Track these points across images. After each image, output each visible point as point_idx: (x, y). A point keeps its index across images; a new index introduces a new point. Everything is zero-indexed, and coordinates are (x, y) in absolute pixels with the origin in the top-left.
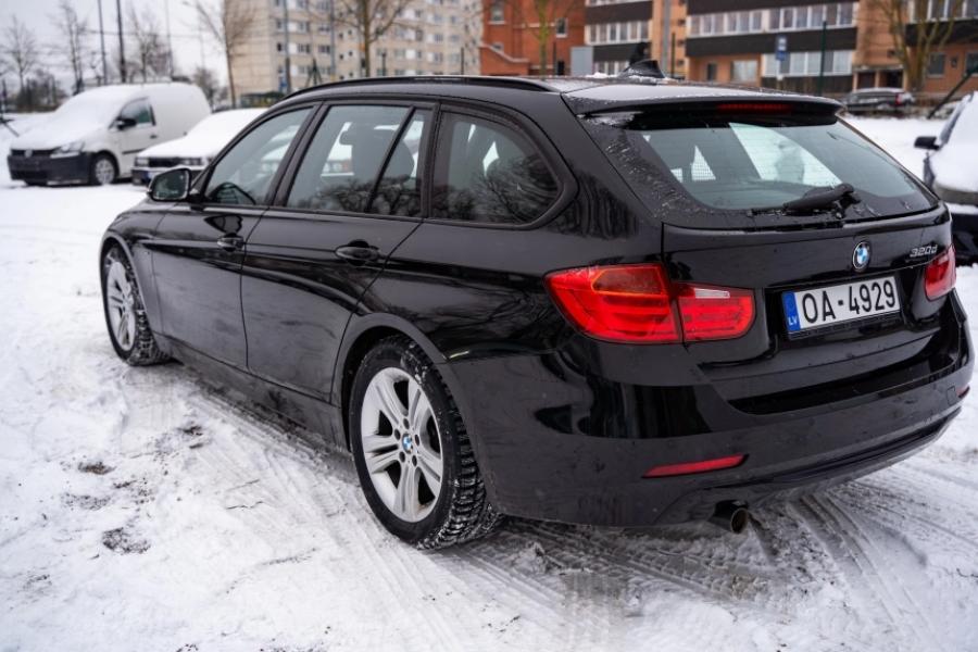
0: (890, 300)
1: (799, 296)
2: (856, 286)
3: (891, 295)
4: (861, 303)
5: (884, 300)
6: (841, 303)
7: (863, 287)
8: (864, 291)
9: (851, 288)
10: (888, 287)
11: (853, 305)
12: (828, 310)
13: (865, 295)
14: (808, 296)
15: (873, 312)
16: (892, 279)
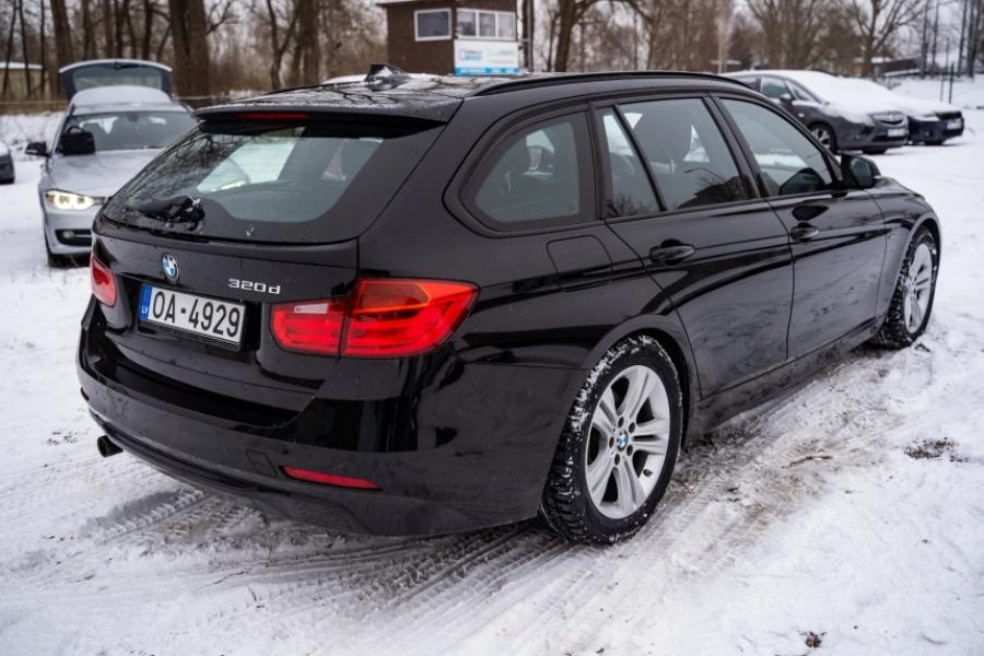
0: (232, 329)
1: (155, 291)
2: (203, 301)
3: (235, 324)
4: (201, 318)
5: (225, 325)
6: (183, 311)
7: (209, 304)
8: (208, 309)
9: (197, 301)
10: (235, 315)
11: (194, 317)
12: (171, 312)
13: (208, 314)
14: (160, 294)
15: (210, 332)
16: (242, 309)
